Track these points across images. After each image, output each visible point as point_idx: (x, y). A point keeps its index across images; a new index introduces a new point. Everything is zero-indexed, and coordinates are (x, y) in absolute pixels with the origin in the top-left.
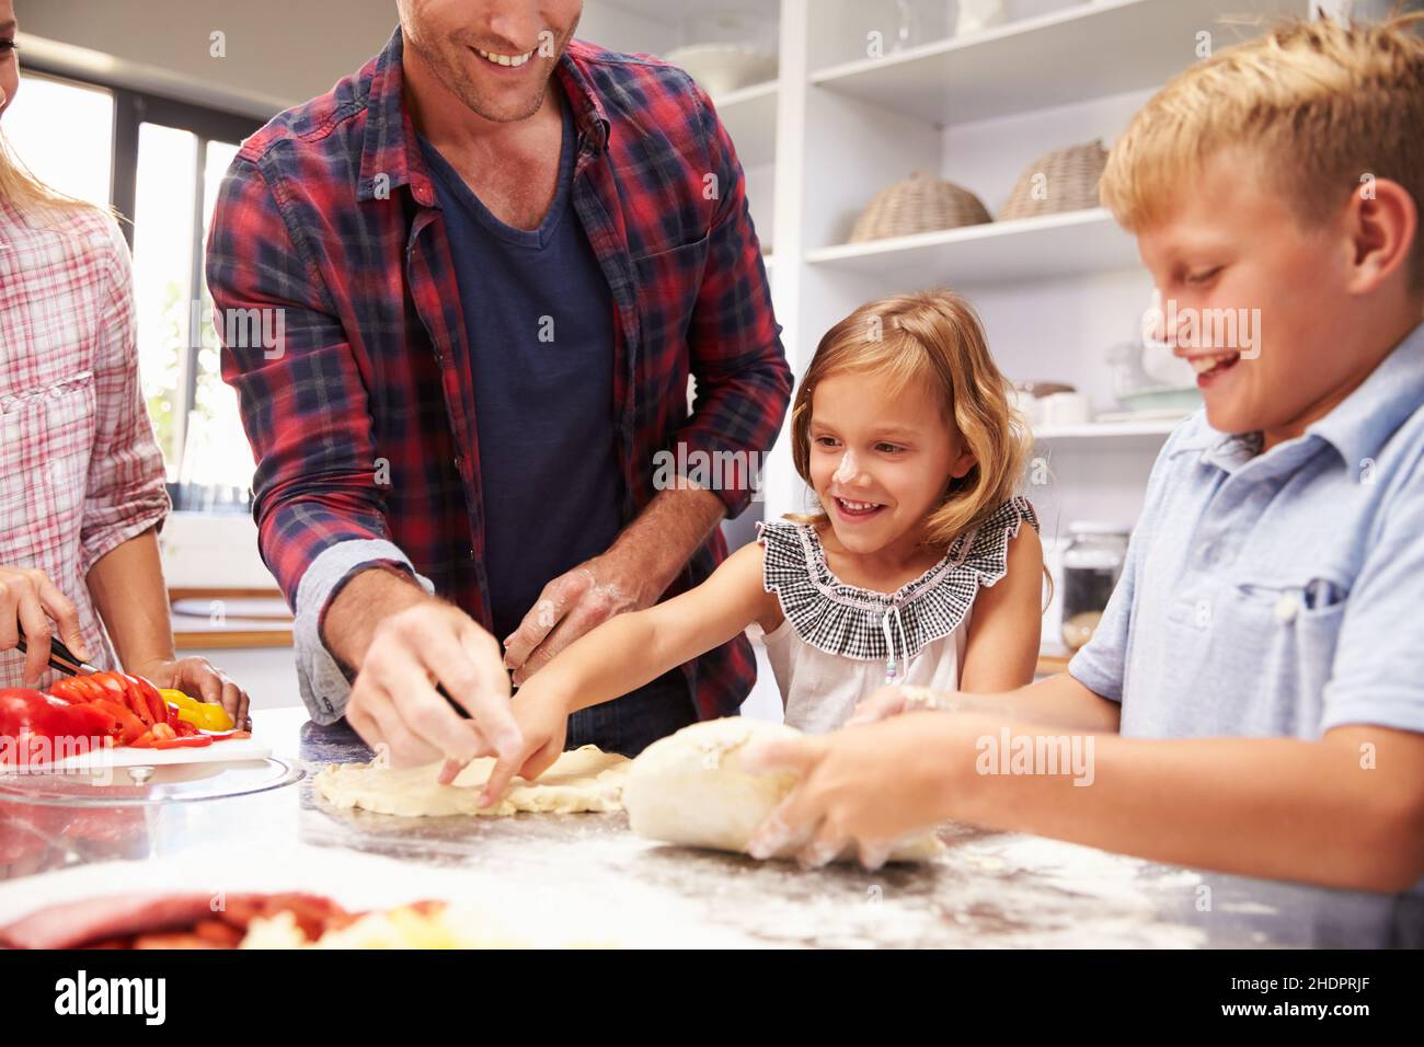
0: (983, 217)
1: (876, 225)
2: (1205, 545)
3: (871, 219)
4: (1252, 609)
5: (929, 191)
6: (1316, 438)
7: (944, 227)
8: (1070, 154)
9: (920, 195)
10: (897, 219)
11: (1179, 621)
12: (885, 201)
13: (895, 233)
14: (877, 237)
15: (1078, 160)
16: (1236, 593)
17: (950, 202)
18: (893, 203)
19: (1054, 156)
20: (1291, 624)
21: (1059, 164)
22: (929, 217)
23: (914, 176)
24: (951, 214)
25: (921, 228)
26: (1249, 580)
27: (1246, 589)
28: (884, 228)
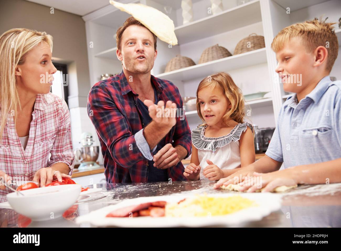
0: (194, 64)
1: (171, 68)
2: (293, 124)
3: (169, 66)
4: (307, 134)
5: (181, 59)
6: (308, 98)
7: (186, 67)
8: (212, 48)
9: (179, 60)
10: (175, 66)
11: (293, 140)
12: (172, 62)
13: (175, 69)
14: (171, 70)
15: (214, 49)
16: (303, 132)
17: (186, 61)
18: (174, 63)
19: (209, 49)
20: (317, 136)
21: (210, 50)
22: (182, 65)
23: (177, 56)
24: (187, 63)
25: (181, 67)
26: (305, 129)
27: (304, 131)
28: (173, 68)
